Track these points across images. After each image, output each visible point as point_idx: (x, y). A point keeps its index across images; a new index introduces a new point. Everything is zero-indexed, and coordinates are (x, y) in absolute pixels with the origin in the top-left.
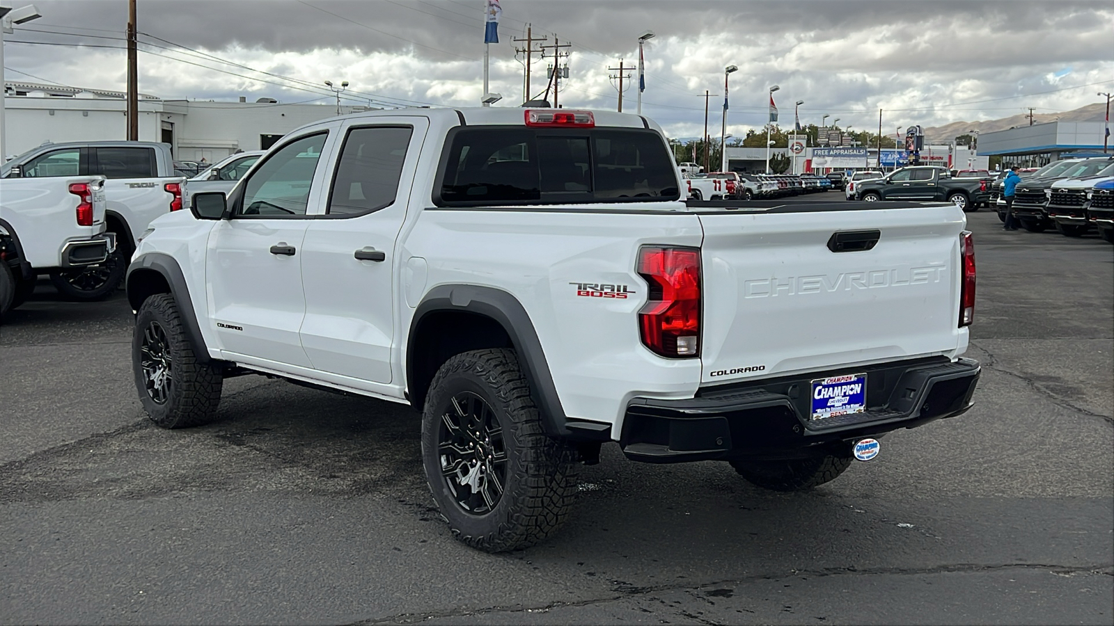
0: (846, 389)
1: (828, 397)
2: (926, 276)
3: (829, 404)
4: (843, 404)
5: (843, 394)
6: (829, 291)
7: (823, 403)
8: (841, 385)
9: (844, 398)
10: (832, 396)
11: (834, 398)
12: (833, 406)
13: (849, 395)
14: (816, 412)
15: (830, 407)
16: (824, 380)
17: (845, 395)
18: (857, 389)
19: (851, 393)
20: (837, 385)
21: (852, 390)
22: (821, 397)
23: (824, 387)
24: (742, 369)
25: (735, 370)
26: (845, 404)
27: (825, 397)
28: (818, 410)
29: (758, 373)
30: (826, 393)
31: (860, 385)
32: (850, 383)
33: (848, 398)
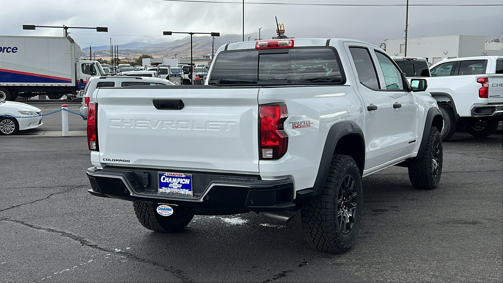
0: (181, 180)
1: (169, 182)
2: (219, 127)
3: (169, 186)
4: (178, 188)
5: (178, 183)
6: (153, 128)
7: (166, 185)
8: (177, 178)
9: (178, 185)
10: (171, 182)
11: (172, 183)
12: (172, 187)
13: (182, 184)
14: (162, 188)
15: (170, 187)
16: (165, 173)
17: (179, 183)
18: (187, 181)
19: (183, 183)
20: (175, 177)
21: (184, 181)
22: (165, 181)
23: (166, 177)
24: (118, 160)
25: (115, 160)
26: (179, 188)
27: (167, 182)
28: (163, 188)
29: (126, 163)
30: (167, 180)
31: (189, 180)
32: (183, 178)
33: (181, 185)
